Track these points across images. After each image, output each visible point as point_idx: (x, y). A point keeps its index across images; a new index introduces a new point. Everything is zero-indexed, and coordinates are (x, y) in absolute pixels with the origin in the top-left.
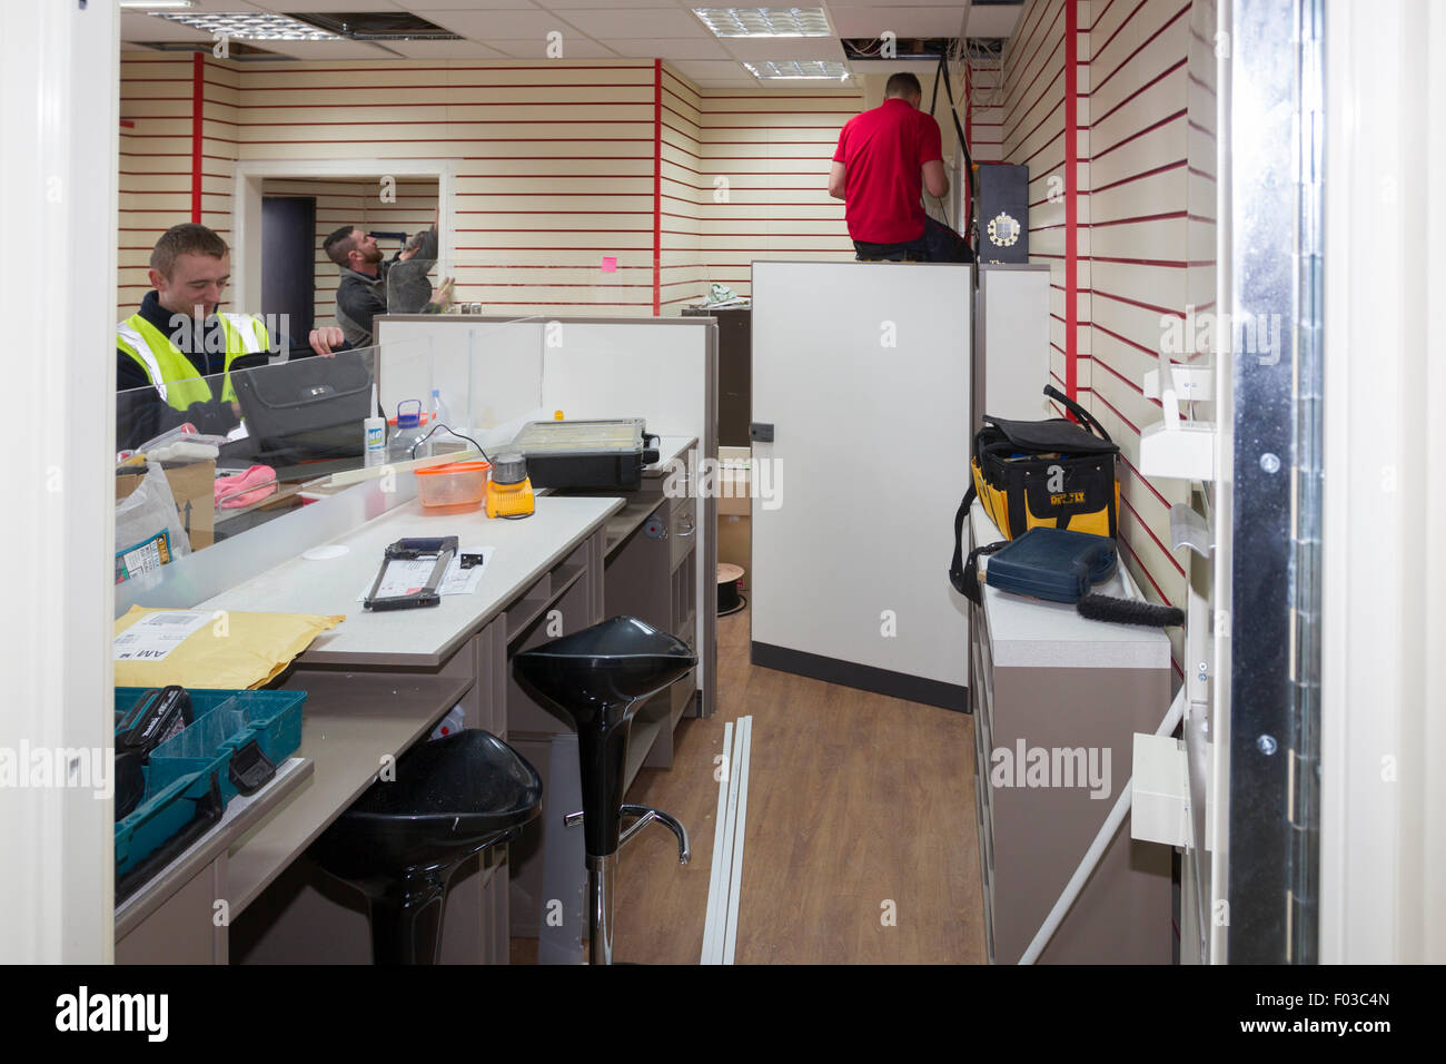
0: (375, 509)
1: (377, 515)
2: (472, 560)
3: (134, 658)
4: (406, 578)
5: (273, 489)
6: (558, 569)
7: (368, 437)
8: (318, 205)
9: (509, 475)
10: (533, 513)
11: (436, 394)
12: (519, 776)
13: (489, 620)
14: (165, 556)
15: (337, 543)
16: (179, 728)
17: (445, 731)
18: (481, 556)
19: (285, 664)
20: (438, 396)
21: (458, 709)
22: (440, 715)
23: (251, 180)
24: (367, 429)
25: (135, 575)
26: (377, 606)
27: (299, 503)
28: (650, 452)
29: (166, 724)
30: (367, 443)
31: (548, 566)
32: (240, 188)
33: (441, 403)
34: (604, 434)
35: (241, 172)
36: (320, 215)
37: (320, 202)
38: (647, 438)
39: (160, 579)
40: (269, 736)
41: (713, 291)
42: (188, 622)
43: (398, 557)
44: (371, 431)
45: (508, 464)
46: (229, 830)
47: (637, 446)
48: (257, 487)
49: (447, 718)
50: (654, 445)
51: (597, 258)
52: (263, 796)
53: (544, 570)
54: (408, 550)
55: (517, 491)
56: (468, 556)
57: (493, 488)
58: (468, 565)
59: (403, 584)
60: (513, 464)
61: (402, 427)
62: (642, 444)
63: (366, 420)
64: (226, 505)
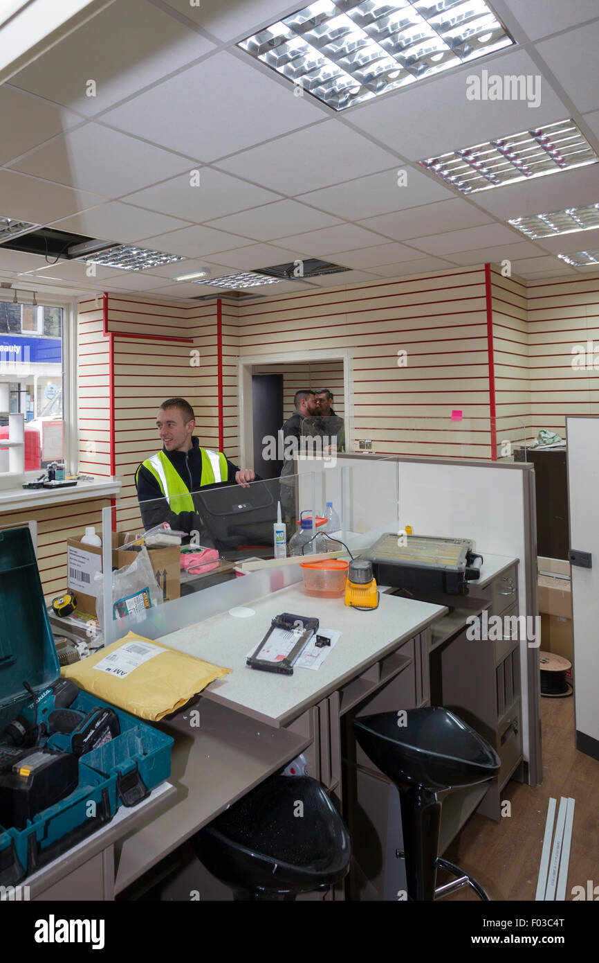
0: (277, 585)
1: (279, 589)
2: (323, 642)
3: (111, 672)
4: (279, 645)
5: (218, 564)
6: (387, 660)
7: (276, 536)
8: (284, 378)
9: (360, 577)
10: (376, 608)
11: (330, 505)
12: (334, 835)
13: (325, 696)
14: (147, 605)
15: (250, 606)
16: (107, 737)
17: (293, 771)
18: (330, 640)
19: (185, 700)
20: (331, 506)
21: (301, 756)
22: (289, 759)
23: (246, 367)
24: (275, 530)
25: (131, 613)
26: (256, 664)
27: (233, 574)
28: (472, 571)
29: (98, 735)
30: (275, 539)
31: (377, 657)
32: (241, 371)
33: (333, 510)
34: (437, 551)
35: (241, 362)
36: (286, 384)
37: (285, 377)
38: (471, 557)
39: (145, 617)
40: (145, 768)
41: (540, 436)
42: (144, 653)
43: (280, 626)
44: (277, 532)
45: (357, 569)
46: (114, 831)
47: (460, 566)
48: (208, 562)
49: (293, 762)
50: (477, 564)
51: (448, 411)
52: (141, 809)
53: (373, 660)
54: (285, 622)
55: (365, 589)
56: (321, 637)
57: (349, 585)
58: (320, 644)
59: (277, 650)
60: (362, 570)
61: (303, 528)
62: (464, 564)
63: (275, 524)
64: (191, 571)
